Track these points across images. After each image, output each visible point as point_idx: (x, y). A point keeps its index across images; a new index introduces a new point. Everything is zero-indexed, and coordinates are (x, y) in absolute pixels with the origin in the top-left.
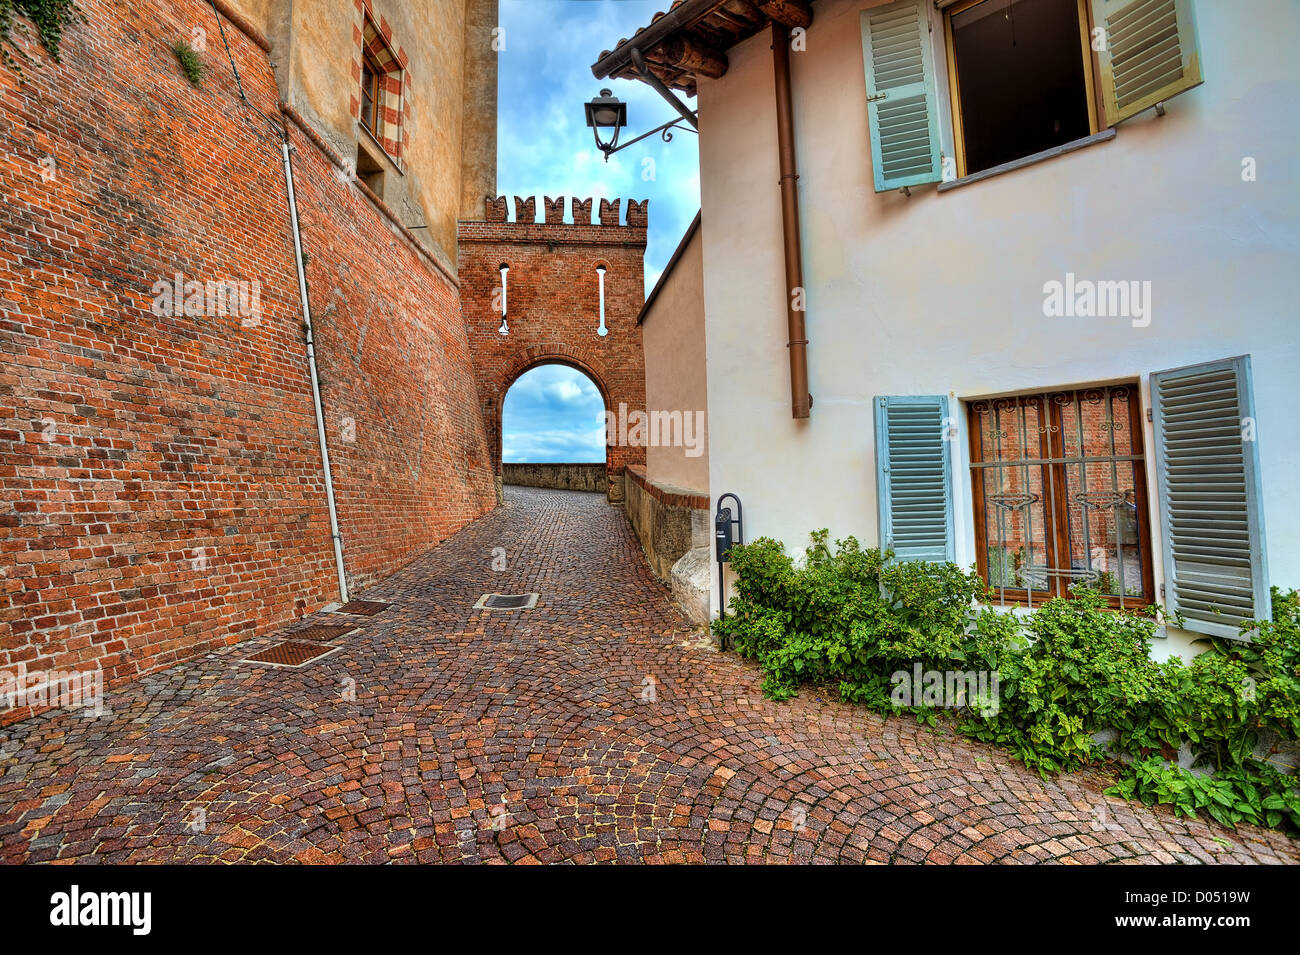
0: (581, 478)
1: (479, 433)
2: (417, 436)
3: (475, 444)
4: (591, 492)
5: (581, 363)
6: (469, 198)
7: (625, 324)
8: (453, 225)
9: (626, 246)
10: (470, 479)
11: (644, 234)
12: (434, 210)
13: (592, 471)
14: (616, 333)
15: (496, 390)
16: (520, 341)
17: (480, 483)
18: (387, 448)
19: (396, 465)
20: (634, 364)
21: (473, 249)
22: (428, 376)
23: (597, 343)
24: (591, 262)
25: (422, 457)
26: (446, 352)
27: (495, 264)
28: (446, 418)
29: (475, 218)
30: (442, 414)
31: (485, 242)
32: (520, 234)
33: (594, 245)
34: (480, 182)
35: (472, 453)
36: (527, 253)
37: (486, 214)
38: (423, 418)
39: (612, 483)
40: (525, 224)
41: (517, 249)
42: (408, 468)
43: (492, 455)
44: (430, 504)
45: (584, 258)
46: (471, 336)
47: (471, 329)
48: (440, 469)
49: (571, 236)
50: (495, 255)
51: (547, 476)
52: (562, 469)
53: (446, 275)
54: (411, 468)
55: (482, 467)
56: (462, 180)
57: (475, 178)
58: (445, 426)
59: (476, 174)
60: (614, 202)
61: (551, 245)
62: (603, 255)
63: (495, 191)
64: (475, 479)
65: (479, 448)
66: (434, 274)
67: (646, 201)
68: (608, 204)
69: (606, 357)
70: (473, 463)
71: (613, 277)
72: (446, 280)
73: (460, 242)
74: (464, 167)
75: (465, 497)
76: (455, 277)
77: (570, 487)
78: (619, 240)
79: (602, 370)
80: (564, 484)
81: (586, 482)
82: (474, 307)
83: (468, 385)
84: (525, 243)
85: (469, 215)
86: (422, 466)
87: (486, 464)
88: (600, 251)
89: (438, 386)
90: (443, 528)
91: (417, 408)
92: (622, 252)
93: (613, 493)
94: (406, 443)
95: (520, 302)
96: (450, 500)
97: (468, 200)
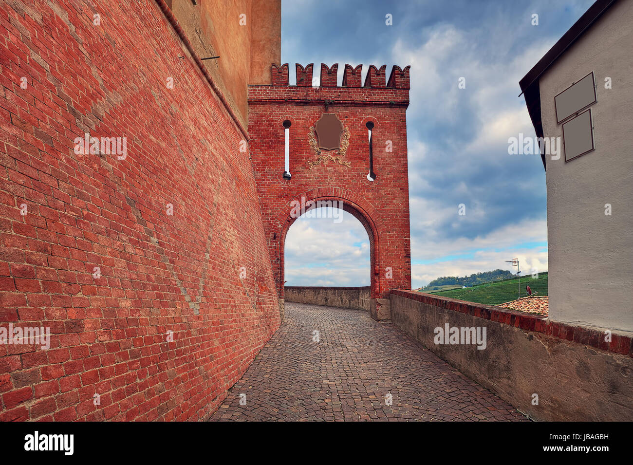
0: (337, 298)
1: (265, 262)
2: (201, 257)
3: (263, 271)
4: (346, 308)
5: (353, 204)
6: (257, 67)
7: (390, 172)
8: (244, 86)
9: (391, 105)
10: (260, 304)
11: (407, 95)
12: (227, 62)
13: (347, 293)
14: (384, 179)
15: (280, 226)
16: (301, 185)
17: (268, 306)
18: (142, 270)
19: (159, 296)
20: (398, 204)
21: (261, 109)
22: (218, 198)
23: (367, 187)
24: (361, 119)
25: (206, 284)
26: (237, 185)
27: (280, 121)
28: (237, 244)
29: (262, 83)
30: (233, 239)
31: (271, 102)
32: (301, 95)
33: (364, 104)
34: (267, 53)
35: (261, 279)
36: (307, 112)
37: (272, 79)
38: (210, 238)
39: (379, 305)
40: (305, 87)
41: (298, 108)
42: (181, 298)
43: (276, 281)
44: (216, 343)
45: (355, 116)
46: (258, 182)
47: (259, 175)
48: (230, 297)
49: (344, 97)
50: (279, 114)
51: (309, 296)
52: (321, 291)
53: (237, 123)
54: (187, 298)
55: (270, 292)
56: (252, 52)
57: (262, 50)
58: (236, 251)
59: (264, 46)
60: (381, 68)
61: (327, 104)
62: (371, 114)
63: (280, 60)
64: (265, 303)
65: (267, 275)
66: (227, 117)
67: (409, 67)
68: (376, 70)
69: (374, 199)
70: (262, 288)
71: (380, 132)
72: (238, 130)
73: (251, 103)
74: (253, 42)
75: (256, 322)
76: (246, 130)
77: (327, 304)
78: (385, 100)
79: (370, 209)
80: (323, 302)
81: (342, 301)
82: (262, 157)
83: (256, 221)
84: (305, 103)
85: (258, 81)
86: (205, 295)
87: (272, 288)
88: (369, 110)
89: (229, 212)
90: (233, 369)
91: (203, 225)
92: (388, 111)
93: (380, 313)
94: (180, 264)
95: (301, 153)
96: (241, 331)
97: (256, 69)
